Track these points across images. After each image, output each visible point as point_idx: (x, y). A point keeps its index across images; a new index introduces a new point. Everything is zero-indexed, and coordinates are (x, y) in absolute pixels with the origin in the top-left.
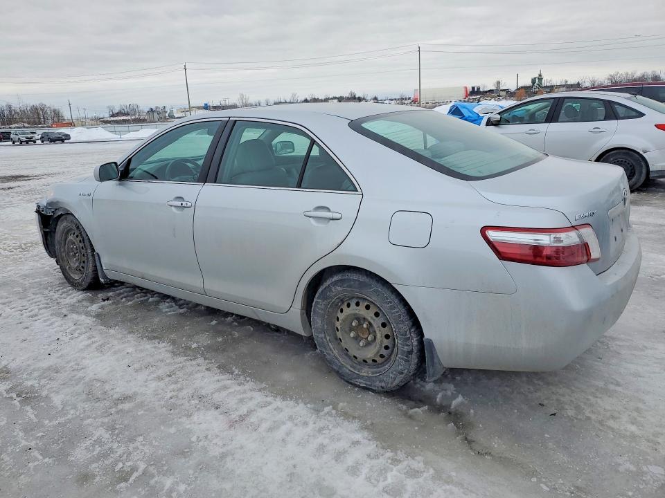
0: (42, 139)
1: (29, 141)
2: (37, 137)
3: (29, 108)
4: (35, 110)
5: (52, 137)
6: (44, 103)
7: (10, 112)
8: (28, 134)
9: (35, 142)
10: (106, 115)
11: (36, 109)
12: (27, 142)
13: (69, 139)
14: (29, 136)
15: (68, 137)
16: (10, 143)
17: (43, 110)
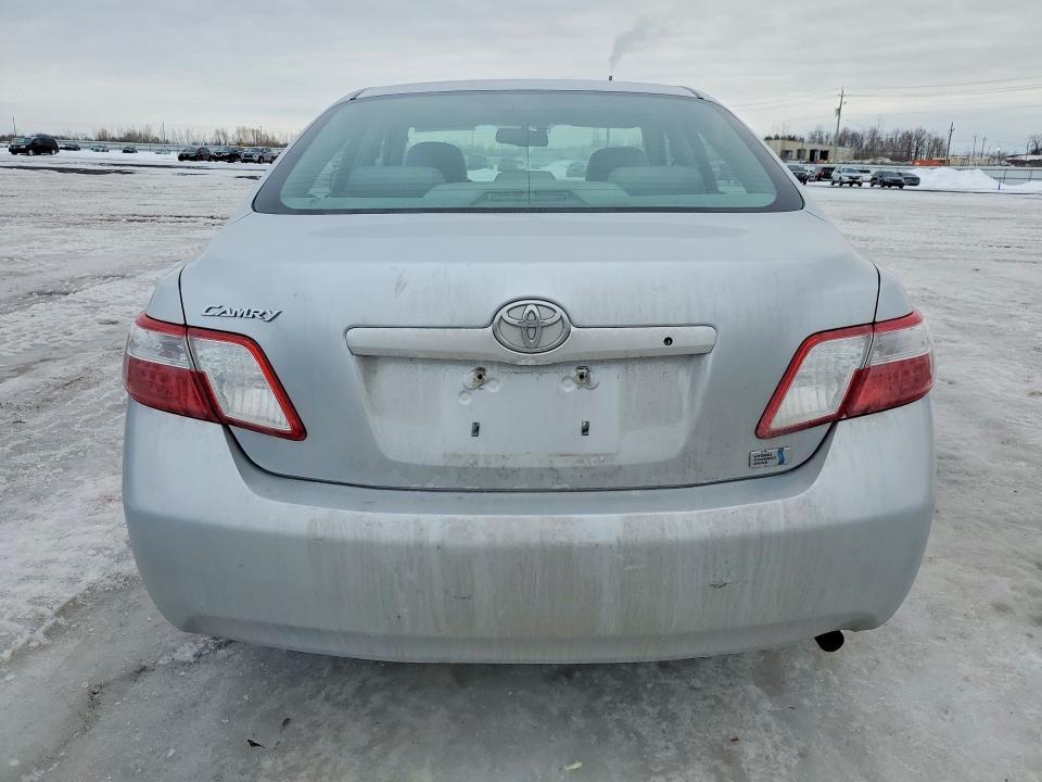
0: (873, 181)
1: (853, 182)
2: (868, 177)
3: (899, 136)
4: (908, 138)
5: (886, 179)
6: (923, 128)
7: (873, 140)
8: (855, 171)
9: (860, 184)
10: (1023, 151)
11: (910, 137)
12: (851, 184)
13: (916, 185)
14: (854, 175)
15: (915, 181)
16: (829, 183)
17: (918, 139)
